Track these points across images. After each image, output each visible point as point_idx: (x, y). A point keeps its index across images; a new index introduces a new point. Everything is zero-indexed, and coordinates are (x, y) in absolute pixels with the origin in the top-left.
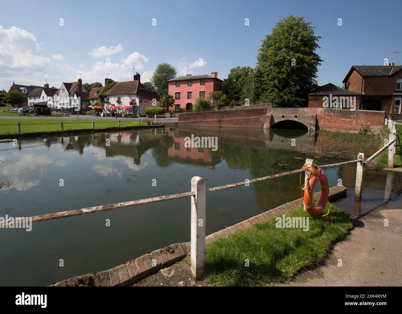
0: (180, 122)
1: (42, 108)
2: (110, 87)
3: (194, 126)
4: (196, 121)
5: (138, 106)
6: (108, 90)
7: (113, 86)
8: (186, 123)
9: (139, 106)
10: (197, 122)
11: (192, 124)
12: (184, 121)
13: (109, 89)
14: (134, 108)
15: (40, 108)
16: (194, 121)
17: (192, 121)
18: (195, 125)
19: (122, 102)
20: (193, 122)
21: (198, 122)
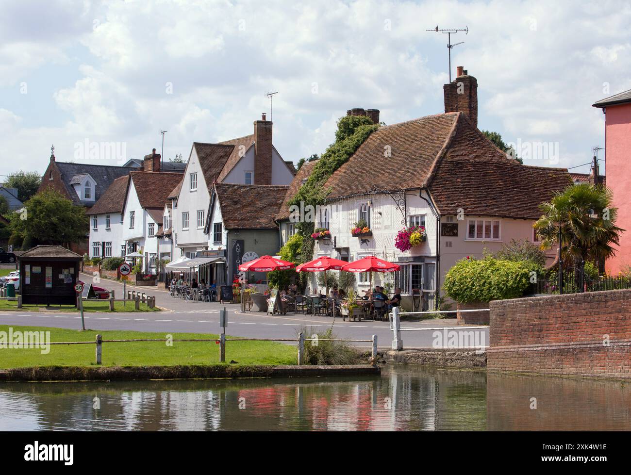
0: (496, 349)
1: (49, 272)
2: (345, 156)
3: (561, 376)
4: (572, 345)
5: (434, 253)
6: (335, 169)
7: (357, 147)
8: (523, 356)
9: (438, 257)
10: (574, 354)
11: (551, 366)
12: (513, 348)
13: (340, 164)
14: (416, 270)
15: (43, 271)
16: (562, 345)
17: (554, 345)
18: (569, 369)
19: (374, 233)
20: (561, 354)
21: (582, 351)
